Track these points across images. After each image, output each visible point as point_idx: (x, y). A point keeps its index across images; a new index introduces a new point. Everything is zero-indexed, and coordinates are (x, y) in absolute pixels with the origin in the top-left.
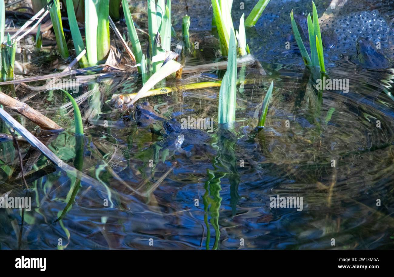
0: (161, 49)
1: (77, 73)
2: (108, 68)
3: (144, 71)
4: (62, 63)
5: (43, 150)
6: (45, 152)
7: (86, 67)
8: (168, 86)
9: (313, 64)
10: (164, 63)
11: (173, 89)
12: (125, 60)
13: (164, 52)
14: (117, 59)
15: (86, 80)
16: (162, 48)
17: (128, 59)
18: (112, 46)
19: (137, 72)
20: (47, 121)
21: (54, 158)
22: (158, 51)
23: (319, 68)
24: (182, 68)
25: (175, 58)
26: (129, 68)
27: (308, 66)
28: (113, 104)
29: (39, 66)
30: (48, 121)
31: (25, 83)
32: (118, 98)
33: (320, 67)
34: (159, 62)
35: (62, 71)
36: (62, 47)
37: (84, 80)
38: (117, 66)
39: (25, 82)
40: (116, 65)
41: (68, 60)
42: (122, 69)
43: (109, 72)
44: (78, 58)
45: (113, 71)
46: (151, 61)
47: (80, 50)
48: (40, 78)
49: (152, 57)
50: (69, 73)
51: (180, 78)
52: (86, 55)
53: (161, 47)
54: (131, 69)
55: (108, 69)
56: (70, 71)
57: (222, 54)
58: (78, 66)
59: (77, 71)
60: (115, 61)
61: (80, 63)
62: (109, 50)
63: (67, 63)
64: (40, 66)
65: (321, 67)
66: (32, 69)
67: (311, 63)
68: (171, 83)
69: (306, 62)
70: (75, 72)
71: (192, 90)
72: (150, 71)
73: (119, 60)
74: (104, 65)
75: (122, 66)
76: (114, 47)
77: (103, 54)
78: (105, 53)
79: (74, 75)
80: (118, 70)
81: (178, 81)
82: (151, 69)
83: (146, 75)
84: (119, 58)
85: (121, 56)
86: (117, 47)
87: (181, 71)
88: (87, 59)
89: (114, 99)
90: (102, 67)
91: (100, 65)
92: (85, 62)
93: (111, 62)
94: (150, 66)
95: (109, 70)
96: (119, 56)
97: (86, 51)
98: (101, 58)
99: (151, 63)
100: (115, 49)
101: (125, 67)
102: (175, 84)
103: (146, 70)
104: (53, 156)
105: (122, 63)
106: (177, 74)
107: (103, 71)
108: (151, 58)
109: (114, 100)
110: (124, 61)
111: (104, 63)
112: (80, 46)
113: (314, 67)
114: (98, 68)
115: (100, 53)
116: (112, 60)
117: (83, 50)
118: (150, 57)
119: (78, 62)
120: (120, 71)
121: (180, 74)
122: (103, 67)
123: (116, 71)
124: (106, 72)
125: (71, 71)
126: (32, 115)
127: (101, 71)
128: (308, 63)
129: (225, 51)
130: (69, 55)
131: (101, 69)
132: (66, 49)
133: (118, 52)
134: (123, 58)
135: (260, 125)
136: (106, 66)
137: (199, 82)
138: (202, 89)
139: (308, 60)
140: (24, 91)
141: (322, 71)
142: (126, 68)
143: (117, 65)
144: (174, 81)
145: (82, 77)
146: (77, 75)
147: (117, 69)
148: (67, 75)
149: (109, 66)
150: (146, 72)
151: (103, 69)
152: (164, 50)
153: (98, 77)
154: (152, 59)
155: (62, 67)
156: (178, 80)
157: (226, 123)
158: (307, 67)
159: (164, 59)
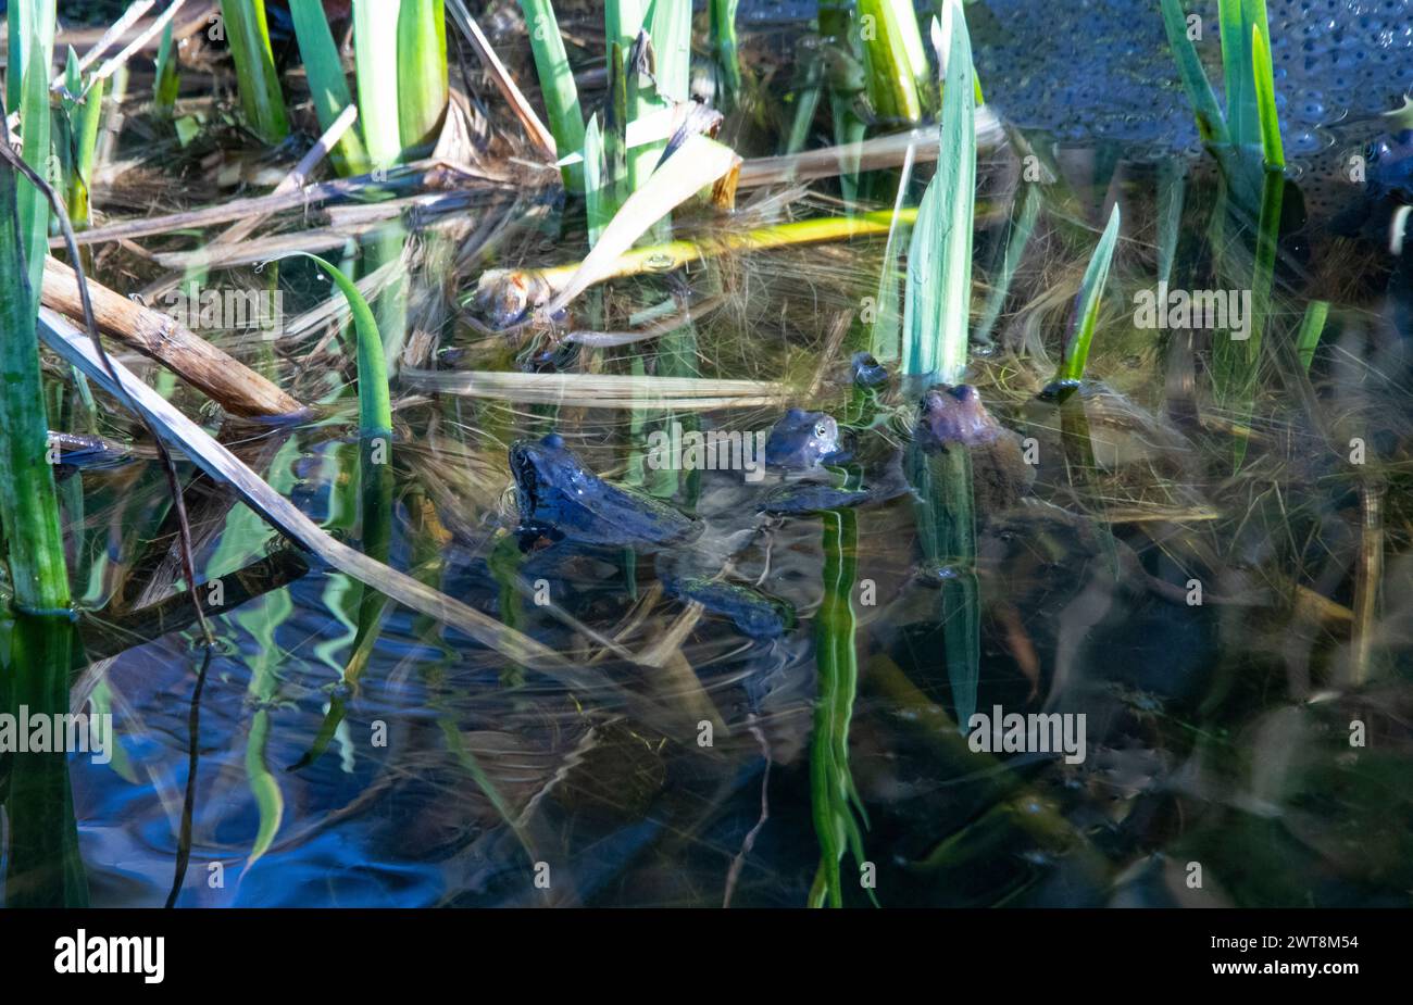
0: (652, 96)
1: (326, 195)
2: (446, 173)
3: (594, 182)
4: (264, 161)
5: (255, 493)
6: (264, 502)
7: (358, 172)
8: (680, 236)
9: (1234, 136)
10: (670, 149)
11: (704, 249)
12: (504, 141)
13: (665, 104)
14: (475, 138)
15: (368, 223)
16: (659, 91)
17: (514, 136)
18: (454, 91)
19: (558, 185)
20: (251, 383)
21: (296, 521)
22: (641, 102)
23: (1256, 154)
24: (740, 166)
25: (708, 130)
26: (524, 171)
27: (1211, 144)
28: (485, 310)
29: (176, 172)
30: (255, 381)
31: (132, 239)
32: (504, 283)
33: (1263, 147)
34: (649, 146)
35: (267, 190)
36: (262, 99)
37: (360, 223)
38: (479, 167)
39: (131, 235)
40: (472, 163)
41: (290, 146)
42: (496, 175)
43: (450, 189)
44: (328, 140)
45: (466, 183)
46: (620, 142)
47: (334, 106)
48: (189, 221)
49: (624, 127)
50: (298, 198)
51: (729, 203)
52: (358, 127)
53: (654, 87)
54: (534, 177)
55: (443, 176)
56: (301, 189)
57: (876, 109)
58: (325, 171)
59: (326, 189)
60: (468, 149)
61: (335, 159)
62: (442, 106)
63: (287, 160)
64: (179, 175)
65: (1270, 147)
66: (150, 186)
67: (1226, 130)
68: (696, 226)
69: (1208, 129)
70: (321, 195)
71: (775, 250)
72: (615, 183)
73: (480, 141)
74: (427, 164)
75: (497, 165)
76: (461, 92)
77: (420, 119)
78: (431, 119)
79: (318, 206)
80: (484, 183)
81: (721, 217)
82: (621, 173)
83: (602, 198)
84: (483, 134)
85: (488, 128)
86: (471, 95)
87: (736, 177)
88: (362, 141)
89: (487, 288)
90: (421, 173)
91: (414, 165)
92: (352, 155)
93: (454, 150)
94: (618, 162)
95: (450, 181)
96: (480, 126)
97: (359, 113)
98: (414, 137)
99: (622, 150)
100: (466, 102)
101: (507, 168)
102: (709, 227)
103: (601, 175)
104: (291, 517)
105: (493, 153)
106: (718, 189)
107: (427, 186)
108: (620, 129)
109: (488, 295)
110: (500, 144)
111: (429, 155)
112: (335, 93)
113: (1236, 147)
114: (404, 175)
115: (412, 117)
116: (458, 142)
117: (344, 106)
118: (616, 127)
119: (328, 156)
120: (492, 186)
121: (730, 190)
122: (427, 171)
123: (475, 184)
124: (437, 188)
125: (308, 189)
126: (195, 360)
127: (417, 187)
128: (1214, 133)
129: (888, 98)
130: (289, 129)
131: (415, 178)
132: (279, 104)
133: (478, 113)
134: (497, 134)
135: (1068, 376)
136: (435, 168)
137: (796, 220)
138: (811, 245)
139: (1213, 123)
140: (132, 269)
141: (1273, 162)
142: (513, 171)
143: (478, 161)
144: (705, 218)
145: (352, 213)
146: (330, 202)
147: (478, 179)
148: (291, 204)
149: (446, 167)
150: (603, 185)
151: (427, 180)
152: (663, 99)
153: (413, 209)
154: (624, 136)
155: (268, 177)
156: (722, 212)
157: (931, 373)
158: (1211, 151)
159: (668, 134)
